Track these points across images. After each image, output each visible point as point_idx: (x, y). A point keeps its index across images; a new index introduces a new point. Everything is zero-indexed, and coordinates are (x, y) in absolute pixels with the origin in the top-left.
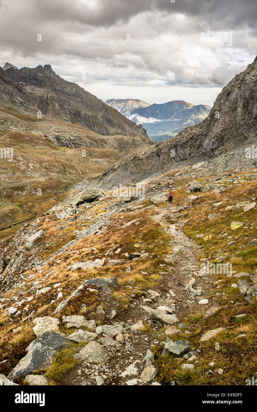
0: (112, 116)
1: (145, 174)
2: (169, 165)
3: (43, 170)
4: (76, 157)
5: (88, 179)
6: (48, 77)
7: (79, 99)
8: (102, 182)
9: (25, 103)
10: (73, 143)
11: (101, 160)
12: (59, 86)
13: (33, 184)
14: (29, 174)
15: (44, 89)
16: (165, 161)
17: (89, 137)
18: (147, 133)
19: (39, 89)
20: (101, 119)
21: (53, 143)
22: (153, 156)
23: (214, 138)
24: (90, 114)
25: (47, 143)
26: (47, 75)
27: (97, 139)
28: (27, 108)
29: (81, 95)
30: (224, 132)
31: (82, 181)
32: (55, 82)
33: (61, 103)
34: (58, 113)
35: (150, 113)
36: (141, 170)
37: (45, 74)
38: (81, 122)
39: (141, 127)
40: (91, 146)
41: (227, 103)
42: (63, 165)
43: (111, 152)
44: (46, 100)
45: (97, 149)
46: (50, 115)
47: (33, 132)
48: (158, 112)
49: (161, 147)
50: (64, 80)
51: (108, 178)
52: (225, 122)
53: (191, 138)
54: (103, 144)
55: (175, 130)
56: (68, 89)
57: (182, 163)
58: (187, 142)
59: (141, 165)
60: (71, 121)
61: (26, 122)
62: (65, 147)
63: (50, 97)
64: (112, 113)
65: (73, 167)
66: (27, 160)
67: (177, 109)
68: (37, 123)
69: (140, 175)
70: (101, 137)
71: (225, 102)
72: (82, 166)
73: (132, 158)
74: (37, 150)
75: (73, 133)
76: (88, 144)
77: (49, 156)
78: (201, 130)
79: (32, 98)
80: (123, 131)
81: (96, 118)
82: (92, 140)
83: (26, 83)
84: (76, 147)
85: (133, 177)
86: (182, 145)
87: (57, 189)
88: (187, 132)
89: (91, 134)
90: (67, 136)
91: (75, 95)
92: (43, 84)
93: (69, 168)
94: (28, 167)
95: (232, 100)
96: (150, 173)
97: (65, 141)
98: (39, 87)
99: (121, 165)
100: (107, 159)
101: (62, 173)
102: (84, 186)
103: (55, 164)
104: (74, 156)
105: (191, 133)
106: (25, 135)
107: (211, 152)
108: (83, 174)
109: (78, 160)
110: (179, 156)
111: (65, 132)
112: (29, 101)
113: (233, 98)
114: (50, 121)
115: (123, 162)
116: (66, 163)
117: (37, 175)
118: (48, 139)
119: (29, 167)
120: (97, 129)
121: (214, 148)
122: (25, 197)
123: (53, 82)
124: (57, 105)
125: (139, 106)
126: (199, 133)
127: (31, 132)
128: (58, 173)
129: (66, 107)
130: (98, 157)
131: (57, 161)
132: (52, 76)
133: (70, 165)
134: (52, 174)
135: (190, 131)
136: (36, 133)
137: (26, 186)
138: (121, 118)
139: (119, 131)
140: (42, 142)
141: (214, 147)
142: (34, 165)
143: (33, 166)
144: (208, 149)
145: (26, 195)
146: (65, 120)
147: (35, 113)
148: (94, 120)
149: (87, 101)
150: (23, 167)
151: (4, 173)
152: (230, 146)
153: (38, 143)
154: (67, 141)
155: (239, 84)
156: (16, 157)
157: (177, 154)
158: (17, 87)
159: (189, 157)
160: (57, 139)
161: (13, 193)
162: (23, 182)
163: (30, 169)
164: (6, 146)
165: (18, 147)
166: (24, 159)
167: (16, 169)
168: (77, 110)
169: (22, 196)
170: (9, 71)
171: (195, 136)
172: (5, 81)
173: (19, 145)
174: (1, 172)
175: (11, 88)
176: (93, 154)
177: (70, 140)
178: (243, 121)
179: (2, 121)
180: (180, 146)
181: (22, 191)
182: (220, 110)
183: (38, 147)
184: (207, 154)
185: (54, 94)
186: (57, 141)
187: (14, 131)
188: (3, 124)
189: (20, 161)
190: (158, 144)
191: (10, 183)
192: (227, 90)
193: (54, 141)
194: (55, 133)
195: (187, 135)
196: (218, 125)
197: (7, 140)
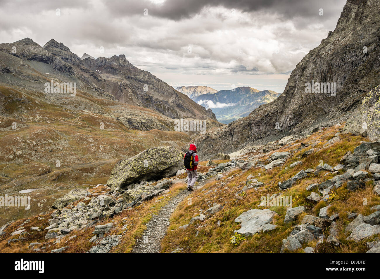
0: (183, 101)
2: (244, 145)
3: (113, 152)
4: (147, 139)
6: (122, 66)
7: (151, 86)
9: (99, 89)
10: (144, 126)
11: (173, 142)
12: (132, 74)
13: (103, 166)
14: (99, 155)
15: (118, 76)
16: (239, 140)
17: (160, 121)
18: (216, 117)
19: (113, 77)
20: (172, 104)
21: (125, 126)
22: (226, 136)
23: (291, 114)
24: (161, 99)
25: (118, 125)
26: (121, 64)
27: (168, 122)
28: (101, 93)
29: (153, 82)
30: (301, 107)
32: (129, 70)
33: (134, 90)
34: (130, 99)
35: (218, 99)
36: (213, 150)
37: (120, 63)
38: (152, 106)
39: (210, 112)
40: (162, 129)
41: (303, 78)
42: (134, 147)
43: (181, 135)
44: (119, 86)
45: (167, 132)
46: (123, 100)
47: (105, 115)
48: (225, 97)
49: (234, 126)
50: (137, 69)
52: (302, 97)
53: (266, 116)
54: (173, 127)
55: (242, 114)
56: (141, 77)
57: (257, 141)
58: (262, 119)
59: (214, 145)
60: (143, 105)
61: (99, 106)
62: (136, 130)
63: (123, 83)
64: (182, 99)
65: (144, 149)
66: (98, 141)
67: (243, 95)
68: (110, 106)
69: (213, 155)
70: (172, 120)
71: (300, 77)
73: (204, 138)
74: (109, 132)
75: (144, 116)
76: (159, 127)
77: (120, 137)
78: (276, 107)
79: (107, 84)
80: (193, 115)
81: (167, 103)
82: (163, 122)
83: (102, 71)
84: (147, 129)
85: (206, 158)
86: (257, 124)
88: (261, 109)
89: (162, 117)
90: (139, 119)
91: (147, 82)
92: (118, 72)
93: (140, 149)
94: (98, 148)
95: (308, 75)
97: (137, 124)
98: (114, 75)
100: (178, 141)
101: (133, 154)
103: (125, 146)
104: (145, 138)
105: (266, 111)
106: (97, 118)
107: (288, 129)
109: (149, 142)
110: (254, 134)
111: (137, 115)
112: (104, 87)
113: (308, 73)
114: (123, 105)
116: (137, 144)
117: (107, 157)
118: (120, 122)
119: (100, 148)
120: (168, 113)
121: (291, 125)
122: (93, 179)
123: (127, 70)
124: (130, 91)
125: (208, 93)
126: (274, 111)
127: (103, 115)
128: (129, 154)
129: (138, 93)
130: (169, 139)
131: (127, 143)
132: (126, 65)
133: (141, 147)
134: (122, 156)
135: (264, 109)
136: (108, 116)
137: (96, 168)
138: (191, 103)
139: (189, 115)
140: (114, 125)
141: (292, 123)
142: (105, 147)
143: (103, 148)
144: (285, 126)
145: (95, 177)
146: (138, 105)
147: (109, 98)
148: (165, 105)
149: (158, 87)
150: (93, 149)
151: (73, 154)
152: (310, 122)
153: (110, 125)
154: (138, 124)
155: (314, 59)
156: (87, 138)
157: (252, 133)
158: (93, 75)
159: (265, 135)
160: (129, 122)
161: (82, 175)
162: (92, 164)
163: (100, 151)
164: (78, 128)
165: (90, 129)
166: (95, 141)
167: (86, 151)
168: (149, 96)
169: (90, 178)
170: (86, 60)
171: (270, 114)
172: (82, 69)
173: (91, 128)
174: (71, 153)
175: (87, 76)
176: (164, 136)
177: (142, 123)
178: (322, 96)
179: (76, 104)
180: (255, 124)
181: (91, 173)
182: (295, 86)
183: (110, 130)
184: (284, 131)
185: (127, 81)
186: (129, 124)
187: (87, 114)
188: (77, 107)
189: (91, 142)
190: (230, 123)
191: (80, 164)
192: (302, 66)
193: (126, 123)
194: (126, 116)
195: (261, 113)
196: (294, 101)
197: (79, 122)
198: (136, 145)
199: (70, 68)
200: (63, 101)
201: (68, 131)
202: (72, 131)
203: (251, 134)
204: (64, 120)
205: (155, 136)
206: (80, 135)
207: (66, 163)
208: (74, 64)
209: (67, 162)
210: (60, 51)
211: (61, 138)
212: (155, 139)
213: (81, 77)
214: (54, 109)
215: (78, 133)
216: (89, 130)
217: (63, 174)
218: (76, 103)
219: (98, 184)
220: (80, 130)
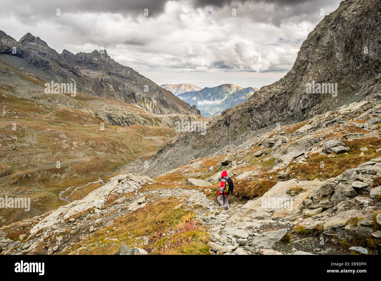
0: (166, 97)
1: (211, 148)
2: (243, 135)
3: (88, 149)
4: (128, 134)
5: (140, 159)
6: (103, 61)
7: (133, 82)
8: (157, 160)
9: (79, 85)
10: (126, 122)
11: (156, 138)
12: (114, 70)
13: (76, 165)
14: (72, 153)
15: (99, 72)
16: (237, 130)
17: (143, 116)
19: (94, 73)
20: (156, 101)
21: (104, 122)
22: (220, 126)
23: (304, 95)
24: (144, 95)
25: (96, 120)
26: (102, 59)
27: (151, 118)
28: (81, 89)
29: (136, 78)
31: (134, 160)
32: (110, 66)
33: (115, 85)
34: (112, 95)
35: (202, 97)
36: (205, 143)
37: (101, 59)
38: (135, 102)
39: (195, 108)
40: (145, 124)
41: (318, 50)
42: (113, 144)
43: (166, 130)
44: (100, 82)
45: (151, 127)
46: (104, 96)
47: (82, 110)
48: (209, 95)
49: (229, 113)
50: (119, 64)
51: (164, 155)
52: (319, 73)
53: (271, 99)
54: (157, 123)
56: (123, 73)
57: (260, 130)
58: (266, 103)
60: (125, 102)
61: (76, 100)
62: (117, 126)
63: (104, 79)
64: (166, 95)
65: (124, 145)
66: (71, 137)
67: (227, 92)
68: (88, 101)
69: (205, 149)
70: (156, 116)
71: (315, 49)
72: (135, 144)
74: (85, 128)
75: (126, 112)
76: (142, 122)
77: (98, 133)
78: (283, 87)
79: (87, 80)
82: (146, 118)
83: (82, 67)
84: (128, 125)
85: (197, 152)
86: (260, 108)
87: (104, 170)
88: (264, 91)
90: (120, 114)
91: (129, 78)
92: (99, 68)
93: (119, 146)
94: (71, 145)
95: (325, 45)
96: (218, 146)
97: (117, 119)
98: (95, 70)
99: (180, 138)
100: (162, 137)
101: (111, 152)
102: (135, 167)
103: (103, 143)
104: (126, 134)
105: (270, 93)
106: (73, 112)
107: (301, 113)
108: (135, 153)
109: (130, 138)
110: (256, 122)
111: (117, 110)
112: (84, 83)
113: (325, 42)
114: (102, 100)
115: (182, 136)
117: (81, 154)
118: (98, 117)
119: (73, 145)
121: (306, 107)
122: (63, 181)
123: (108, 66)
124: (111, 86)
125: (192, 90)
126: (282, 91)
127: (80, 110)
128: (106, 152)
129: (120, 89)
130: (153, 135)
131: (105, 139)
132: (107, 60)
133: (121, 143)
134: (99, 153)
135: (269, 91)
136: (85, 111)
137: (67, 168)
139: (173, 111)
140: (91, 120)
141: (307, 106)
142: (79, 143)
143: (78, 145)
144: (298, 109)
145: (66, 178)
146: (119, 101)
147: (89, 94)
148: (148, 102)
149: (141, 84)
150: (66, 146)
151: (42, 153)
152: (332, 102)
153: (87, 120)
154: (119, 119)
155: (333, 24)
156: (59, 134)
157: (253, 120)
158: (72, 70)
159: (270, 122)
160: (108, 117)
161: (50, 176)
162: (63, 163)
163: (73, 148)
164: (51, 123)
165: (64, 125)
166: (68, 137)
167: (56, 148)
168: (131, 92)
169: (60, 179)
170: (65, 56)
171: (276, 96)
172: (60, 65)
173: (65, 123)
174: (39, 151)
175: (66, 71)
176: (147, 132)
177: (123, 118)
178: (346, 68)
179: (50, 98)
180: (256, 109)
181: (61, 174)
182: (308, 60)
183: (87, 125)
184: (295, 116)
185: (108, 77)
186: (109, 119)
187: (62, 108)
188: (50, 102)
189: (63, 139)
190: (224, 111)
191: (48, 164)
192: (316, 35)
193: (106, 119)
194: (106, 111)
195: (265, 95)
196: (308, 78)
197: (52, 118)
198: (115, 141)
199: (47, 62)
200: (34, 95)
201: (38, 127)
202: (42, 126)
203: (252, 122)
204: (35, 115)
205: (137, 132)
206: (51, 131)
207: (32, 163)
208: (51, 59)
209: (33, 161)
210: (36, 46)
211: (28, 135)
212: (137, 135)
213: (59, 72)
214: (24, 104)
215: (49, 129)
216: (62, 126)
217: (27, 176)
218: (50, 96)
219: (68, 187)
220: (53, 126)
